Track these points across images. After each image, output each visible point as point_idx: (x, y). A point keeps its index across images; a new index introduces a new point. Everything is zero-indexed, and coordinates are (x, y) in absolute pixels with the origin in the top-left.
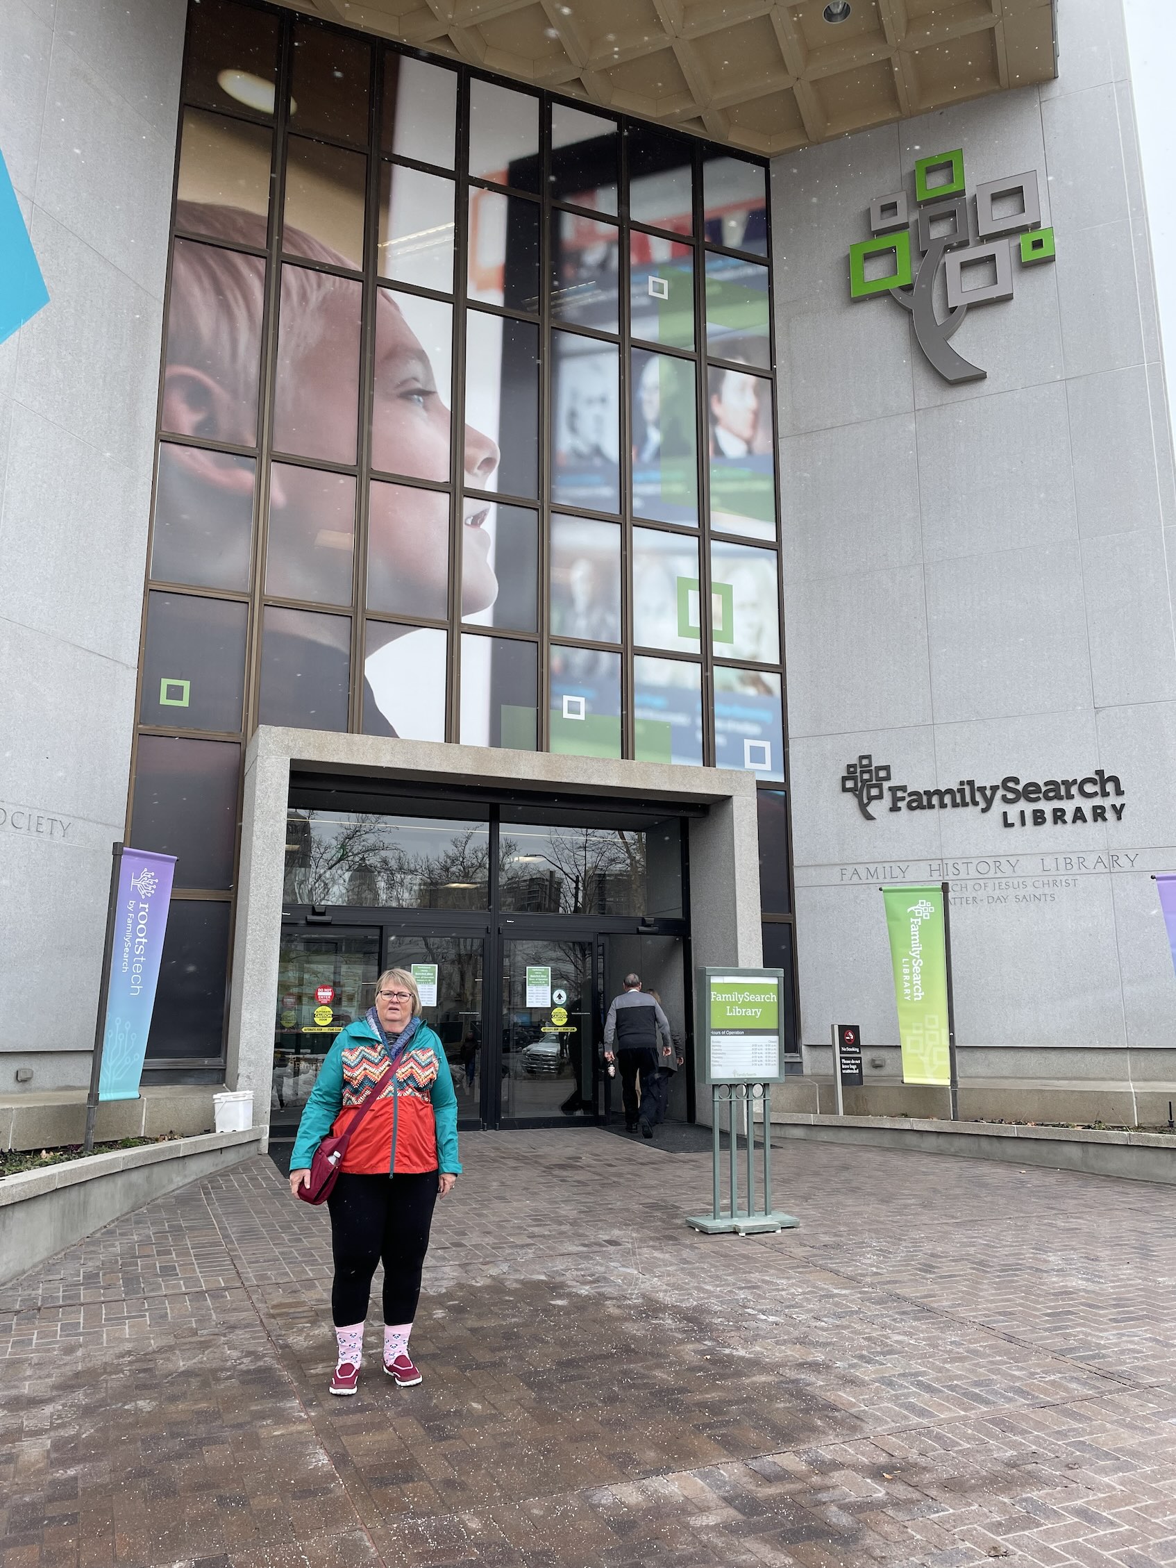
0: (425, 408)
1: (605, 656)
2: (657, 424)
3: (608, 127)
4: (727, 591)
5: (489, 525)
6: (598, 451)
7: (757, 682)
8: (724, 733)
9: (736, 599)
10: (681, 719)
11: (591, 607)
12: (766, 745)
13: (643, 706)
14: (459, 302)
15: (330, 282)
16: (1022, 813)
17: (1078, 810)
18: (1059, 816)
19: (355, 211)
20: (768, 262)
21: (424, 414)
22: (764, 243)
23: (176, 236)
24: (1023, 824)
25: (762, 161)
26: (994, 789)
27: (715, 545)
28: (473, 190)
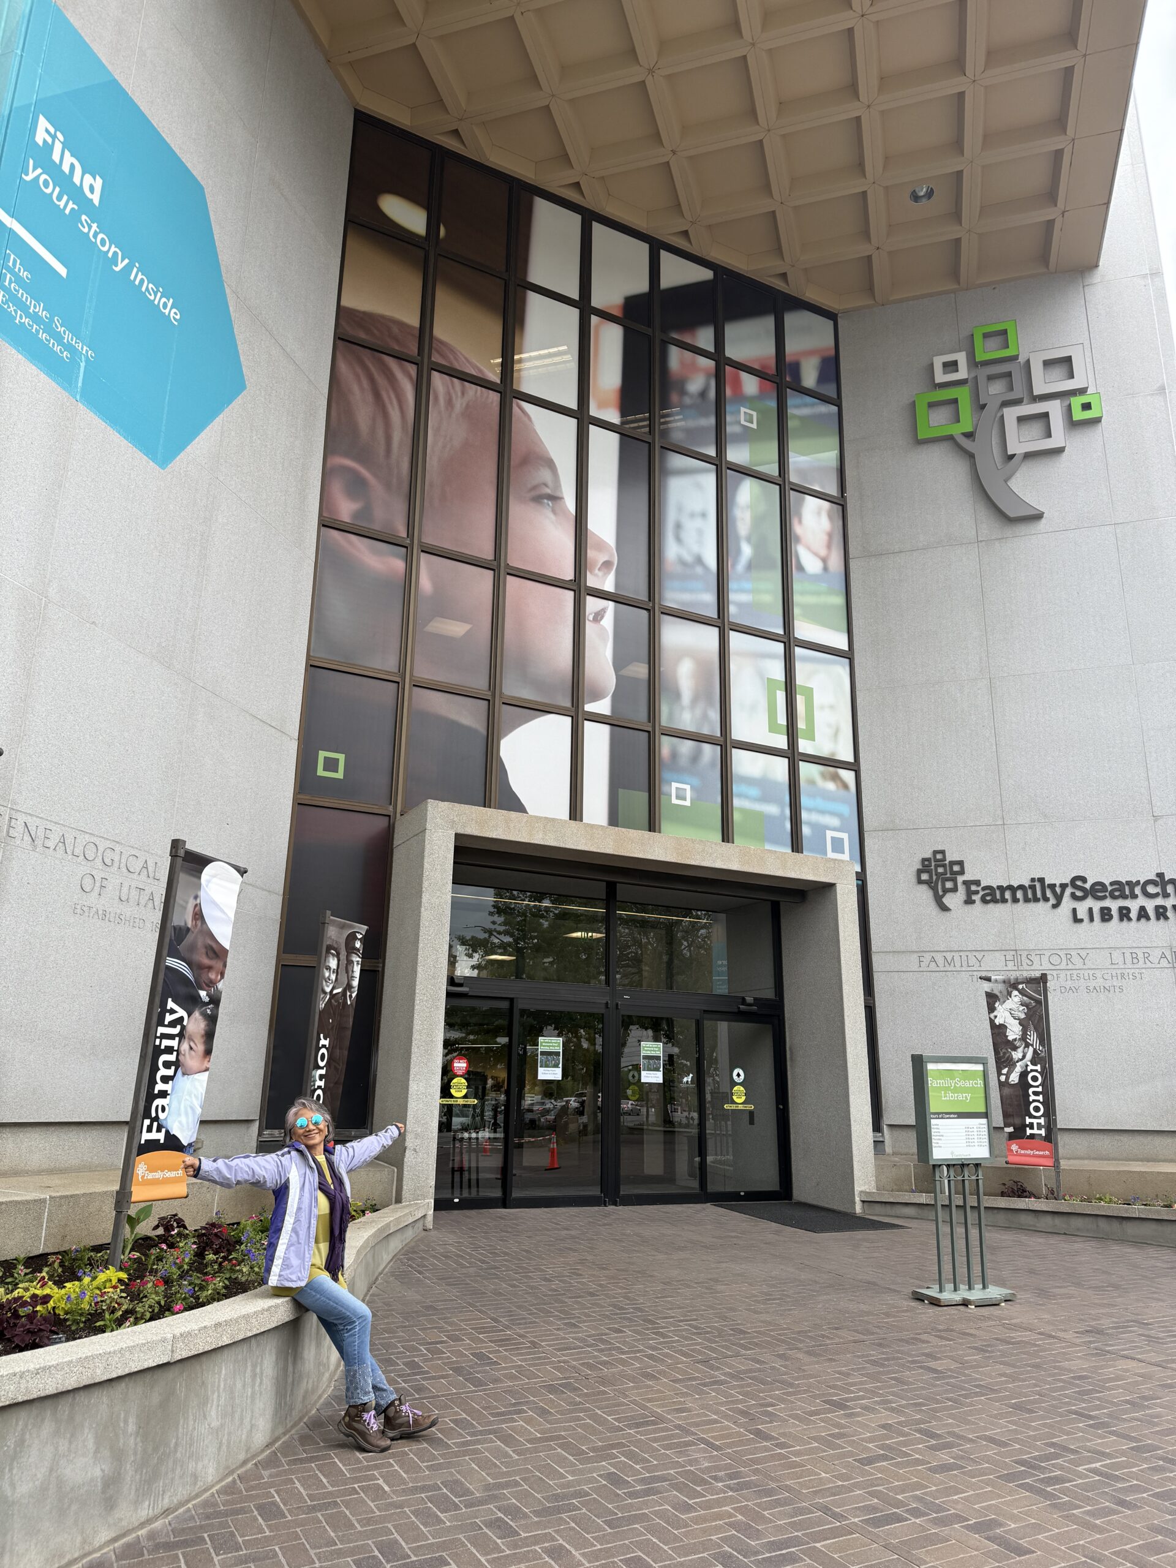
0: (554, 512)
1: (707, 748)
2: (748, 540)
3: (707, 274)
4: (809, 693)
5: (608, 621)
6: (699, 560)
7: (835, 778)
8: (809, 824)
9: (818, 700)
10: (772, 809)
11: (695, 700)
12: (845, 836)
13: (740, 796)
14: (583, 418)
15: (472, 390)
16: (1090, 910)
17: (1142, 909)
18: (1124, 914)
19: (494, 329)
20: (837, 402)
21: (551, 516)
22: (834, 386)
23: (342, 339)
24: (1092, 919)
25: (831, 316)
26: (1064, 886)
27: (798, 651)
28: (594, 319)
